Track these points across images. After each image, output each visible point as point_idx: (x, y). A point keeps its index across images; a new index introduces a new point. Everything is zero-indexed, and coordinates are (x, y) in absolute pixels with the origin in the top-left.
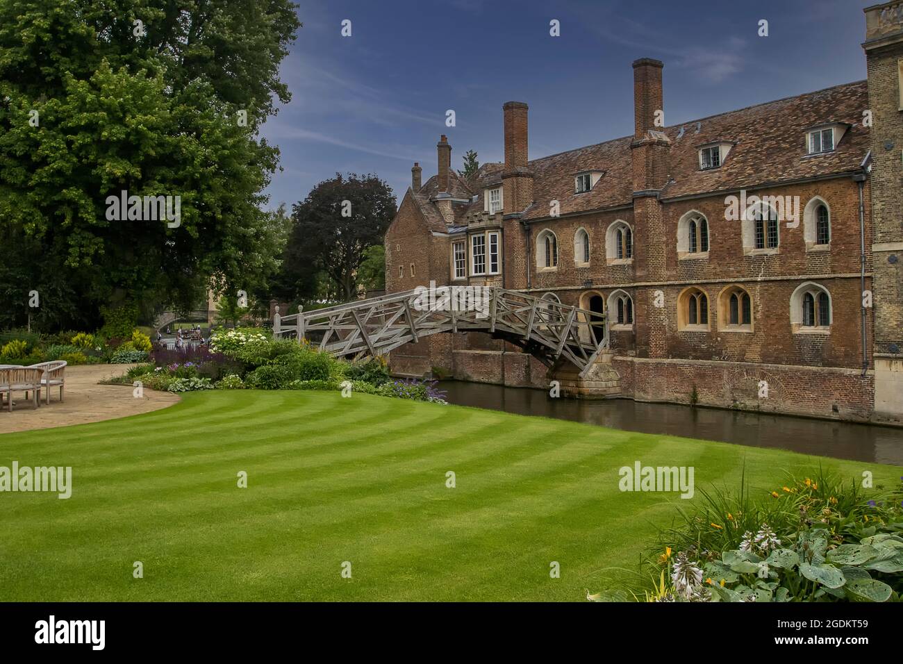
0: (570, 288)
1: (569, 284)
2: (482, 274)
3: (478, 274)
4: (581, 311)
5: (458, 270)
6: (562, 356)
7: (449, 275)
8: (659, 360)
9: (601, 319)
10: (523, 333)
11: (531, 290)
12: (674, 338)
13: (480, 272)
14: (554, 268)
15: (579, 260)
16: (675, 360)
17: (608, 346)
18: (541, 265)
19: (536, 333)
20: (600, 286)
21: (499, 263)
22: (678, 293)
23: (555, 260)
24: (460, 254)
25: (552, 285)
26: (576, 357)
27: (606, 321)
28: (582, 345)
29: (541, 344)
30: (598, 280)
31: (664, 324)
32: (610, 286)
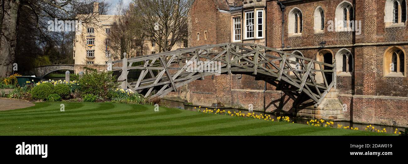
0: (310, 47)
1: (310, 45)
2: (252, 38)
3: (249, 38)
4: (318, 62)
5: (236, 36)
6: (303, 92)
7: (230, 39)
8: (370, 96)
9: (331, 68)
10: (276, 75)
11: (284, 49)
12: (380, 81)
13: (251, 36)
14: (299, 34)
15: (318, 28)
16: (381, 96)
17: (335, 87)
18: (292, 32)
19: (286, 76)
20: (331, 46)
21: (263, 31)
22: (384, 50)
23: (301, 28)
24: (238, 25)
25: (298, 46)
26: (313, 94)
27: (334, 70)
28: (317, 85)
29: (289, 84)
30: (330, 42)
31: (374, 72)
32: (338, 46)
